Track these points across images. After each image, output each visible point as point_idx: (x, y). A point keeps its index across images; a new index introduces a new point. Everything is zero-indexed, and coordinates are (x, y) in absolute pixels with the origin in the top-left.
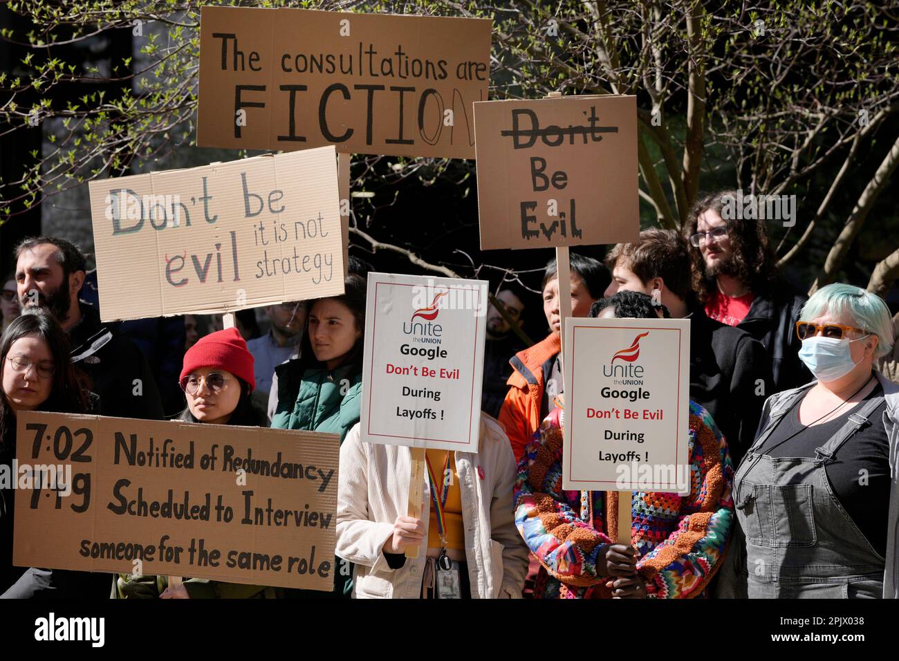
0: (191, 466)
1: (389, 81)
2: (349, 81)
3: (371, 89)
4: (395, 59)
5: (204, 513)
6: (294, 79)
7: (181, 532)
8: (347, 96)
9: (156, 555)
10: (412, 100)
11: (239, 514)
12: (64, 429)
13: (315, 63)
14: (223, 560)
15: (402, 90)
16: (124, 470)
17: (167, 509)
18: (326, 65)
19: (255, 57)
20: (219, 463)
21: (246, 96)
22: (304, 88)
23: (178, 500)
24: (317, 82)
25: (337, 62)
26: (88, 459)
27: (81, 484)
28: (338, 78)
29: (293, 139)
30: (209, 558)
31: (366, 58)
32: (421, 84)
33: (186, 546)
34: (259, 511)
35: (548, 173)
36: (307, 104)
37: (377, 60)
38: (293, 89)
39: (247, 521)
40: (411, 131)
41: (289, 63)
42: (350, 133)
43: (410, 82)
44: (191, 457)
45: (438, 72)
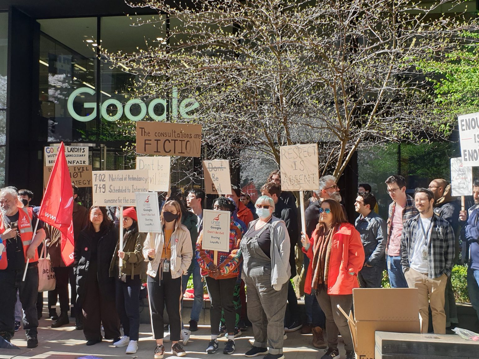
0: (122, 180)
1: (179, 139)
2: (170, 139)
3: (175, 140)
4: (180, 133)
5: (125, 191)
6: (158, 138)
7: (122, 195)
8: (170, 142)
9: (117, 202)
10: (184, 143)
11: (131, 191)
12: (100, 174)
13: (162, 134)
14: (129, 201)
15: (182, 141)
16: (111, 183)
17: (119, 191)
18: (165, 135)
19: (149, 133)
20: (127, 179)
21: (147, 142)
22: (160, 140)
23: (121, 188)
24: (163, 139)
25: (167, 134)
26: (105, 181)
27: (104, 187)
28: (167, 138)
29: (157, 152)
30: (126, 201)
31: (174, 133)
32: (186, 139)
33: (123, 199)
34: (135, 189)
35: (215, 177)
36: (161, 144)
37: (176, 134)
38: (157, 140)
39: (133, 192)
40: (184, 151)
41: (157, 134)
42: (170, 151)
43: (183, 139)
44: (122, 178)
45: (190, 137)
